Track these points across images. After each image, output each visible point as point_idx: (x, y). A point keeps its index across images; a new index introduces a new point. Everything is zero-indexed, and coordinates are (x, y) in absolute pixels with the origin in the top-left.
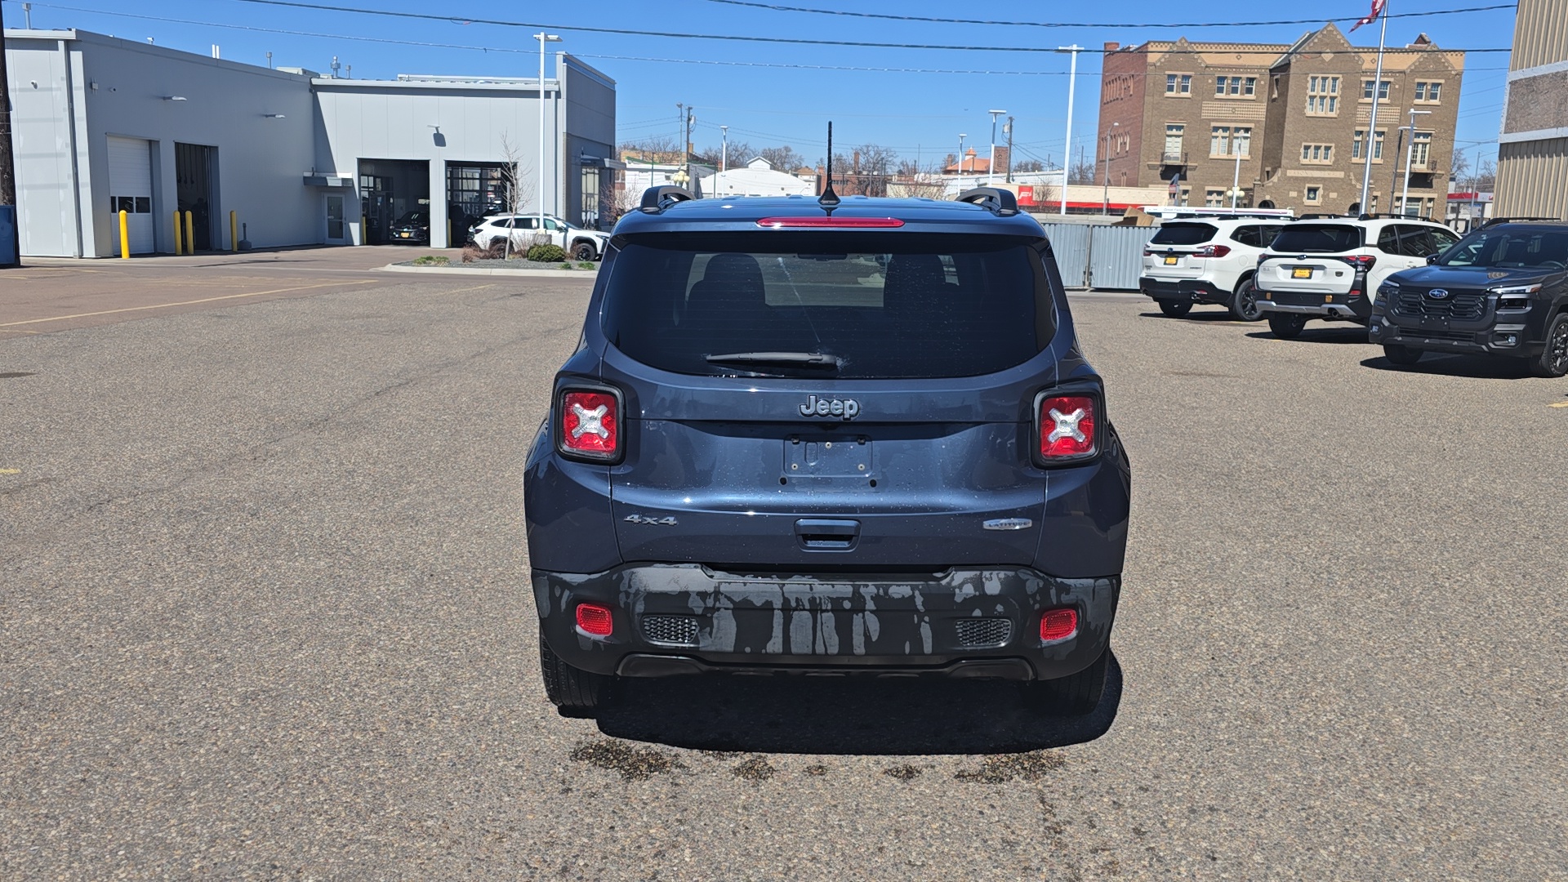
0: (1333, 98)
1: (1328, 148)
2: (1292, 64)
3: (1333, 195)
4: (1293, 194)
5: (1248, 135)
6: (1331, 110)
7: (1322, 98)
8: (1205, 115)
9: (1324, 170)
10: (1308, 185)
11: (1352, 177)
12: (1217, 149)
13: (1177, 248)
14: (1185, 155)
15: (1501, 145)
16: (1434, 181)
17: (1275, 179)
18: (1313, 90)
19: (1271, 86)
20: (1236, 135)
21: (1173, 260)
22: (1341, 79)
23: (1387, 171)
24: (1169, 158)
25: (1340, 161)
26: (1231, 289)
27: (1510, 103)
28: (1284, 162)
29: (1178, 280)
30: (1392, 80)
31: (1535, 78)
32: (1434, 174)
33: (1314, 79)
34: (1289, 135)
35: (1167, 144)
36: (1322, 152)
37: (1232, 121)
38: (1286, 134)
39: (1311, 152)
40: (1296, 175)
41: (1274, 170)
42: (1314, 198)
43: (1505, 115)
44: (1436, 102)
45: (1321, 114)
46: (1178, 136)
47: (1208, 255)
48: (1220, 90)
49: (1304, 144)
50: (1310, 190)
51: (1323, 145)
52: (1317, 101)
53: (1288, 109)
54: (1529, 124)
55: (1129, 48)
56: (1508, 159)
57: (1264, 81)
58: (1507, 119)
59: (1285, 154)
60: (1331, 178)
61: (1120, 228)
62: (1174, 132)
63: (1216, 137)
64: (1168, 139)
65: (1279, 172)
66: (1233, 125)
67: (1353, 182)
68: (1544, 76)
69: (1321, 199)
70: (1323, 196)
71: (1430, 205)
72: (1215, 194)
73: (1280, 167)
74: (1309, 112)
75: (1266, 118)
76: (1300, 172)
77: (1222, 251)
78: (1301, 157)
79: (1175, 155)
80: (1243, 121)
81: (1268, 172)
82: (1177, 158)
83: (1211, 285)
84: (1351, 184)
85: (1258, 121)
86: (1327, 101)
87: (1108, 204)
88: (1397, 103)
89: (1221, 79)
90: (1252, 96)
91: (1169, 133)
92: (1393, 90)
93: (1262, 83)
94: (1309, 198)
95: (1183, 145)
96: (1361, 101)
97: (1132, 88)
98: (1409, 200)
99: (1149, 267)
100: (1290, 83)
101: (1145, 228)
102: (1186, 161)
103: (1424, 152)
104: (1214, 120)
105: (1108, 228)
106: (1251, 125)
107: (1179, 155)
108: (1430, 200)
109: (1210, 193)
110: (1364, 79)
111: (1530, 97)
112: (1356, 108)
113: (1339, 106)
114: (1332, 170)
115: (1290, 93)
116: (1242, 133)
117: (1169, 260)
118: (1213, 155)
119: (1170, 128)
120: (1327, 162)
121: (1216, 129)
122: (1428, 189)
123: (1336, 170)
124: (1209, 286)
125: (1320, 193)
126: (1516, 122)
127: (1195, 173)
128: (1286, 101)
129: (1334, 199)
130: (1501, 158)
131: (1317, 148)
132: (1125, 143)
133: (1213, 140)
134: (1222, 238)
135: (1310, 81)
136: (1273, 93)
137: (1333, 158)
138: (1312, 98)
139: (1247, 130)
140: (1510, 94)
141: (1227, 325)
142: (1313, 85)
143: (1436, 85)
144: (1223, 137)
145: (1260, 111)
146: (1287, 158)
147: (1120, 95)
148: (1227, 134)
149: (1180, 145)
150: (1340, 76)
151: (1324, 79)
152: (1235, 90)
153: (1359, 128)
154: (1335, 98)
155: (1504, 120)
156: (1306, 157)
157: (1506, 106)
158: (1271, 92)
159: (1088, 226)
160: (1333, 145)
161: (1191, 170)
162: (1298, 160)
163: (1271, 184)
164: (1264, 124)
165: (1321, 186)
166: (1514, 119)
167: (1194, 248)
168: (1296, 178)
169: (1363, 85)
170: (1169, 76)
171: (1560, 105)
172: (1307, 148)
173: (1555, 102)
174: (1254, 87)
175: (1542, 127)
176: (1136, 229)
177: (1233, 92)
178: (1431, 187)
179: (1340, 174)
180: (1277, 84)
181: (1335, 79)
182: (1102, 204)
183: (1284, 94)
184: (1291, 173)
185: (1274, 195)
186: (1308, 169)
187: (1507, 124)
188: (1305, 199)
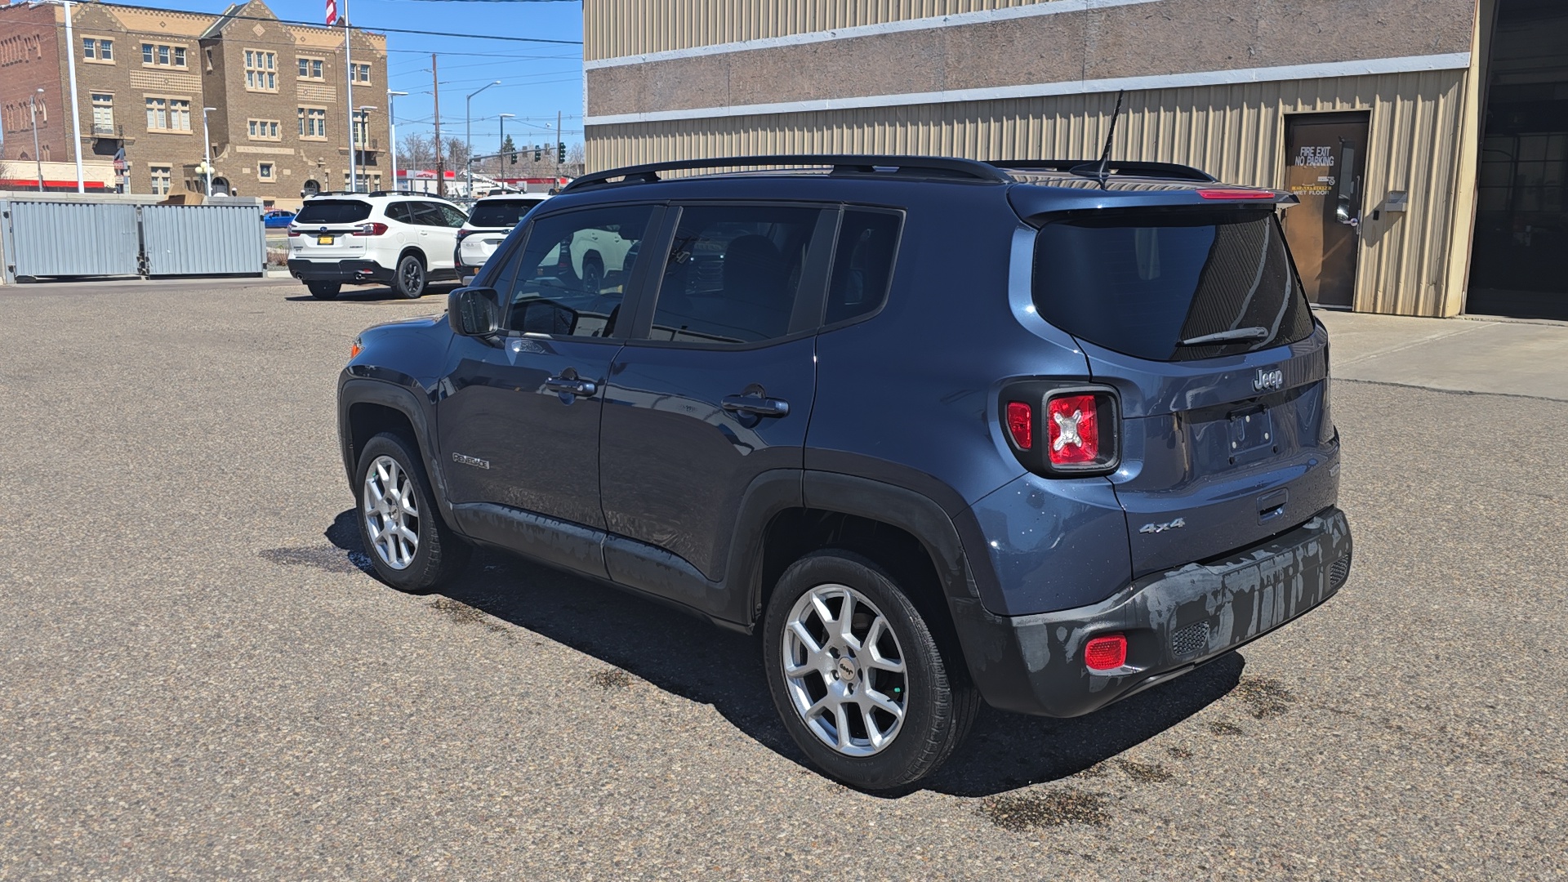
0: (271, 74)
1: (274, 125)
2: (224, 37)
3: (287, 172)
4: (247, 171)
5: (187, 108)
6: (272, 86)
7: (261, 73)
8: (134, 85)
9: (274, 146)
10: (259, 162)
11: (302, 154)
12: (155, 121)
13: (331, 227)
14: (120, 128)
15: (586, 127)
16: (378, 159)
17: (225, 155)
18: (250, 65)
19: (202, 56)
20: (173, 107)
21: (329, 240)
22: (276, 55)
23: (333, 149)
24: (100, 130)
25: (288, 138)
26: (394, 267)
27: (589, 89)
28: (232, 137)
29: (338, 261)
30: (323, 59)
31: (611, 68)
32: (376, 152)
33: (249, 53)
34: (232, 110)
35: (96, 116)
36: (268, 128)
37: (166, 93)
38: (230, 109)
39: (258, 127)
40: (247, 151)
41: (223, 146)
42: (268, 175)
43: (586, 100)
44: (367, 83)
45: (261, 89)
46: (108, 107)
47: (368, 233)
48: (148, 59)
49: (249, 119)
50: (263, 167)
51: (269, 121)
52: (255, 76)
53: (227, 82)
54: (612, 109)
55: (27, 3)
56: (595, 139)
57: (195, 52)
58: (589, 103)
59: (231, 130)
60: (282, 155)
61: (167, 207)
62: (101, 102)
63: (152, 109)
64: (95, 110)
65: (228, 148)
66: (168, 97)
67: (305, 159)
68: (619, 67)
69: (275, 177)
70: (277, 172)
71: (377, 182)
72: (160, 171)
73: (228, 142)
74: (249, 88)
75: (203, 90)
76: (250, 147)
77: (380, 229)
78: (249, 133)
79: (107, 127)
80: (179, 94)
81: (215, 148)
82: (109, 131)
83: (375, 264)
84: (302, 161)
85: (196, 94)
86: (266, 77)
87: (43, 182)
88: (331, 82)
89: (147, 47)
90: (184, 67)
91: (95, 102)
92: (326, 69)
93: (193, 53)
94: (263, 175)
95: (114, 117)
96: (298, 78)
97: (39, 48)
98: (359, 177)
99: (299, 248)
100: (225, 55)
101: (196, 207)
102: (121, 135)
103: (364, 130)
104: (146, 91)
105: (153, 207)
106: (189, 98)
107: (111, 127)
108: (377, 177)
109: (155, 169)
110: (298, 57)
111: (609, 85)
112: (295, 85)
113: (278, 82)
114: (278, 146)
115: (227, 66)
116: (179, 106)
117: (323, 240)
118: (151, 128)
119: (96, 97)
120: (274, 139)
121: (150, 100)
122: (373, 167)
123: (285, 147)
124: (374, 265)
125: (273, 169)
126: (599, 107)
127: (133, 147)
128: (224, 74)
129: (289, 176)
130: (587, 139)
131: (263, 124)
132: (41, 113)
133: (149, 112)
134: (377, 215)
135: (245, 55)
136: (207, 66)
137: (281, 136)
138: (250, 73)
139: (184, 103)
140: (589, 81)
141: (397, 303)
142: (249, 60)
143: (365, 67)
144: (159, 110)
145: (196, 84)
146: (233, 133)
147: (24, 56)
148: (163, 107)
149: (111, 116)
150: (275, 52)
151: (260, 54)
152: (164, 60)
153: (300, 106)
154: (274, 74)
155: (586, 104)
156: (253, 133)
157: (586, 92)
158: (204, 65)
159: (135, 206)
160: (279, 121)
161: (128, 144)
162: (246, 136)
163: (221, 160)
164: (202, 97)
165: (273, 162)
166: (596, 104)
167: (351, 226)
168: (247, 155)
169: (297, 63)
170: (85, 40)
171: (640, 93)
172: (253, 124)
173: (634, 90)
174: (185, 57)
175: (625, 112)
176: (186, 208)
177: (162, 62)
178: (376, 165)
179: (290, 151)
180: (210, 57)
181: (270, 55)
182: (37, 182)
183: (220, 66)
184: (240, 149)
185: (226, 172)
186: (257, 145)
187: (589, 109)
188: (259, 176)
